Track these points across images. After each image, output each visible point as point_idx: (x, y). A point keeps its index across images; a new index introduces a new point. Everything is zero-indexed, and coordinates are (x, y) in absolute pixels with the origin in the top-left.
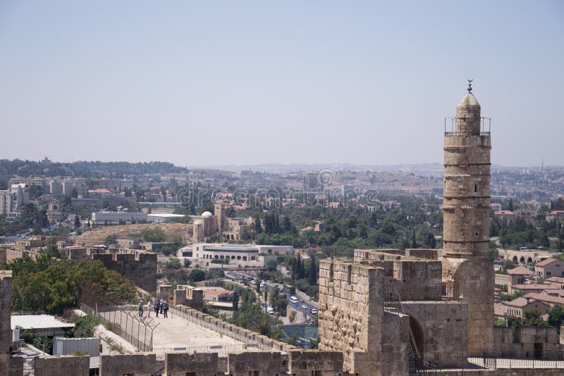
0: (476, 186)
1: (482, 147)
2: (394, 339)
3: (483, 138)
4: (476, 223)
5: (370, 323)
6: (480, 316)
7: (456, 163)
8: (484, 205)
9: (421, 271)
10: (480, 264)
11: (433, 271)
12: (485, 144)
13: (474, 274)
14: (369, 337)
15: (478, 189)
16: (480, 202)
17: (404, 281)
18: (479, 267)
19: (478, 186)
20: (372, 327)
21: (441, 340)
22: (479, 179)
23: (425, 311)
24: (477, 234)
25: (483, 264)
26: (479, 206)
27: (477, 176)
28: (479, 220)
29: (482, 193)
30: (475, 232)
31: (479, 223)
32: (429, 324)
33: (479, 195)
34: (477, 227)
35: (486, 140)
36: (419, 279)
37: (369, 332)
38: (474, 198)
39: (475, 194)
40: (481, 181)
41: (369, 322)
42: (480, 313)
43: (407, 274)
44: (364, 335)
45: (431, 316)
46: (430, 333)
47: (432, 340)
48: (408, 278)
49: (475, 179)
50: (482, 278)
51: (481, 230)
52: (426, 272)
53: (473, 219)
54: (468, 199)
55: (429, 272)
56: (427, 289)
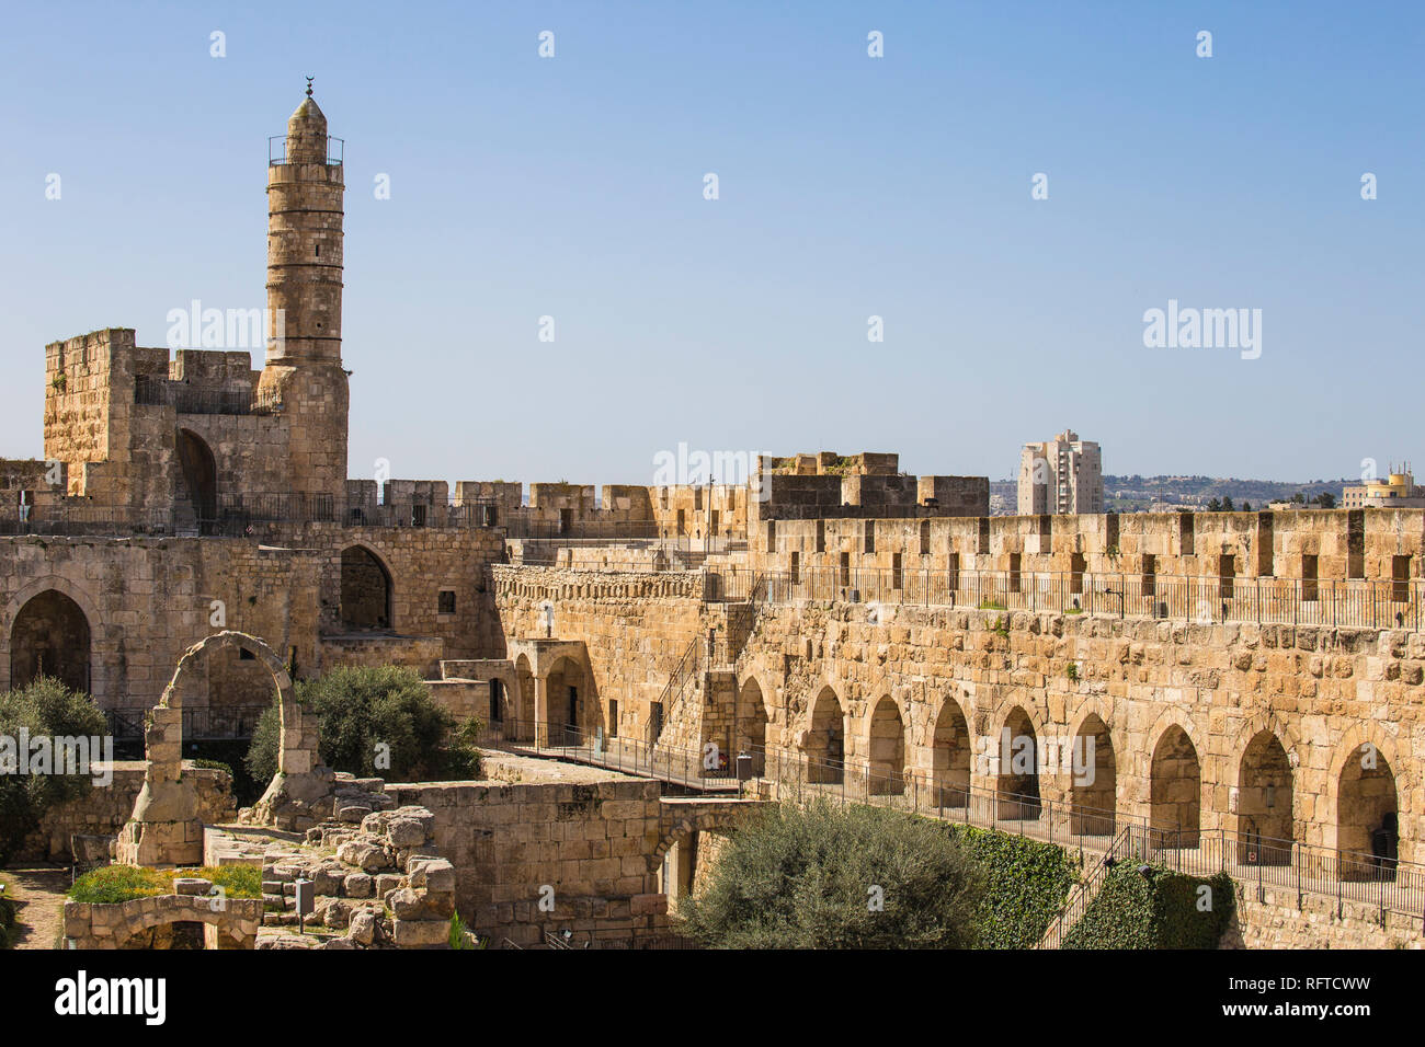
0: (317, 247)
1: (328, 183)
2: (151, 442)
3: (329, 169)
4: (318, 307)
5: (112, 416)
6: (323, 459)
7: (285, 209)
8: (330, 278)
9: (215, 367)
10: (324, 375)
11: (235, 368)
12: (333, 179)
13: (315, 392)
14: (110, 438)
15: (321, 252)
16: (325, 274)
17: (188, 382)
18: (322, 380)
19: (321, 247)
20: (115, 422)
21: (244, 475)
22: (323, 236)
23: (219, 427)
24: (319, 325)
25: (328, 375)
26: (323, 280)
27: (319, 230)
28: (322, 302)
29: (328, 258)
30: (317, 322)
31: (323, 307)
32: (225, 448)
33: (322, 262)
34: (320, 313)
35: (334, 174)
36: (212, 380)
37: (110, 431)
38: (315, 265)
39: (316, 260)
40: (327, 239)
41: (110, 414)
42: (324, 455)
43: (192, 371)
44: (103, 437)
45: (228, 436)
46: (227, 464)
47: (230, 474)
48: (193, 377)
49: (316, 236)
50: (328, 398)
51: (326, 319)
52: (224, 369)
53: (313, 300)
54: (305, 268)
55: (229, 368)
56: (225, 396)
